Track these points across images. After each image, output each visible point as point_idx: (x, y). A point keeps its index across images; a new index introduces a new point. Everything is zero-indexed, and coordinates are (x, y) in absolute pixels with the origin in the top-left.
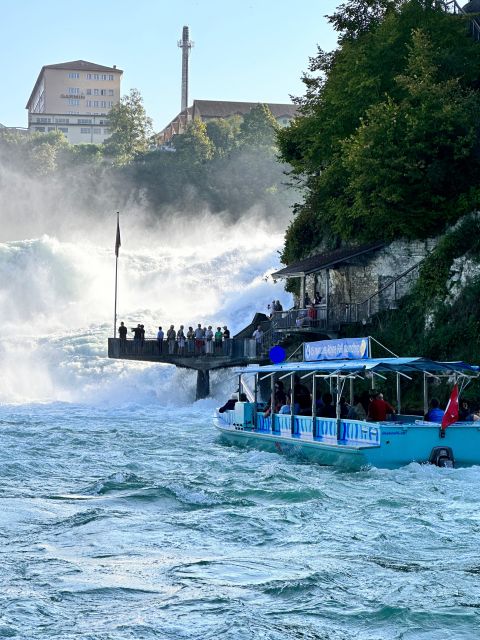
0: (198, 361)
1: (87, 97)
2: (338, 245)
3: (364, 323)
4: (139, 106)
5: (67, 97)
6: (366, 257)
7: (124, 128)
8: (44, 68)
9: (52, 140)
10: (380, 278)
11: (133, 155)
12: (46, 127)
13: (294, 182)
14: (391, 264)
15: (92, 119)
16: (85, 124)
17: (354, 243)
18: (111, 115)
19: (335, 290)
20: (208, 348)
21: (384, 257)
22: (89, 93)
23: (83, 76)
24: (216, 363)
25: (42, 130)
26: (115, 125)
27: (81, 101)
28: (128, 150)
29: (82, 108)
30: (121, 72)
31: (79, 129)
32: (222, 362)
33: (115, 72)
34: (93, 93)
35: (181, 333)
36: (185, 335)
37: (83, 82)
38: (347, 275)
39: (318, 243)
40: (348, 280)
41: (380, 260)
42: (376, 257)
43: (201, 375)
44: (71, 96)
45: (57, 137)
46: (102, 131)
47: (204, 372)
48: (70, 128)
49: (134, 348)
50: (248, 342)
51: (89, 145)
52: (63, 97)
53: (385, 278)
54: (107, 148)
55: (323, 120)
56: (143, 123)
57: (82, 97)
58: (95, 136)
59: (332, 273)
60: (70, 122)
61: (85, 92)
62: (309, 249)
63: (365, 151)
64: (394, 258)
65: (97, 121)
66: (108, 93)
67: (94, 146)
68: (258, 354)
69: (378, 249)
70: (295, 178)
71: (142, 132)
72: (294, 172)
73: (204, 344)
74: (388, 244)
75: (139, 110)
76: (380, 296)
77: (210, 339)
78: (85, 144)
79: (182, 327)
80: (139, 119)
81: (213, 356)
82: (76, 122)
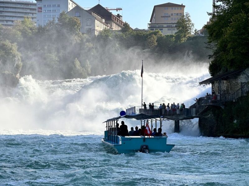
0: (174, 117)
1: (171, 17)
2: (227, 70)
3: (234, 101)
4: (189, 19)
5: (164, 17)
6: (236, 75)
7: (183, 27)
8: (155, 6)
9: (155, 34)
10: (242, 83)
11: (187, 38)
12: (154, 29)
13: (209, 46)
14: (246, 78)
15: (172, 25)
16: (169, 27)
17: (232, 70)
18: (178, 23)
19: (226, 88)
20: (178, 112)
21: (243, 75)
22: (172, 15)
23: (170, 8)
24: (181, 118)
25: (153, 30)
26: (179, 27)
27: (169, 18)
28: (185, 36)
29: (169, 21)
30: (184, 6)
31: (167, 29)
32: (183, 117)
33: (182, 6)
34: (173, 14)
35: (168, 106)
36: (170, 107)
37: (170, 11)
38: (230, 82)
39: (220, 70)
40: (230, 84)
41: (241, 76)
42: (240, 75)
43: (176, 122)
44: (165, 17)
45: (158, 32)
46: (176, 29)
47: (177, 121)
48: (164, 29)
49: (149, 112)
50: (192, 109)
51: (170, 35)
52: (162, 17)
53: (243, 83)
54: (177, 36)
55: (220, 21)
56: (190, 25)
57: (170, 17)
58: (173, 31)
59: (225, 81)
60: (164, 26)
61: (170, 15)
62: (217, 73)
63: (231, 32)
64: (247, 75)
65: (174, 25)
66: (179, 15)
67: (172, 35)
68: (196, 114)
69: (241, 72)
70: (209, 45)
71: (190, 29)
72: (208, 42)
73: (176, 110)
74: (245, 69)
75: (189, 20)
76: (242, 90)
77: (178, 108)
78: (169, 34)
79: (169, 104)
80: (188, 24)
81: (179, 115)
82: (166, 26)
